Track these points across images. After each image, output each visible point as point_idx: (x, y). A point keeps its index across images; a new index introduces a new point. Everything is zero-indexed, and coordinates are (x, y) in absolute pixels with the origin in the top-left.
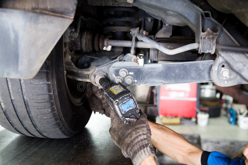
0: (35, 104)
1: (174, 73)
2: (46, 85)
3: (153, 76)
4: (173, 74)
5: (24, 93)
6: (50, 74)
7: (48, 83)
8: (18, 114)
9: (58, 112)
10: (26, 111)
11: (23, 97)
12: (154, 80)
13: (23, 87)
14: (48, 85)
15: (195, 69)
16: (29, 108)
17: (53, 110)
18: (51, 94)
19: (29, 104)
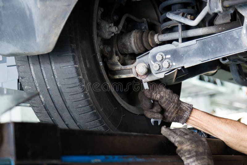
0: (68, 90)
1: (210, 47)
2: (74, 68)
3: (191, 55)
4: (210, 49)
5: (56, 80)
6: (77, 57)
7: (75, 66)
8: (57, 106)
9: (92, 99)
10: (61, 99)
11: (56, 83)
12: (192, 59)
13: (55, 73)
14: (76, 68)
15: (229, 38)
16: (64, 97)
17: (85, 95)
18: (80, 78)
19: (63, 90)
